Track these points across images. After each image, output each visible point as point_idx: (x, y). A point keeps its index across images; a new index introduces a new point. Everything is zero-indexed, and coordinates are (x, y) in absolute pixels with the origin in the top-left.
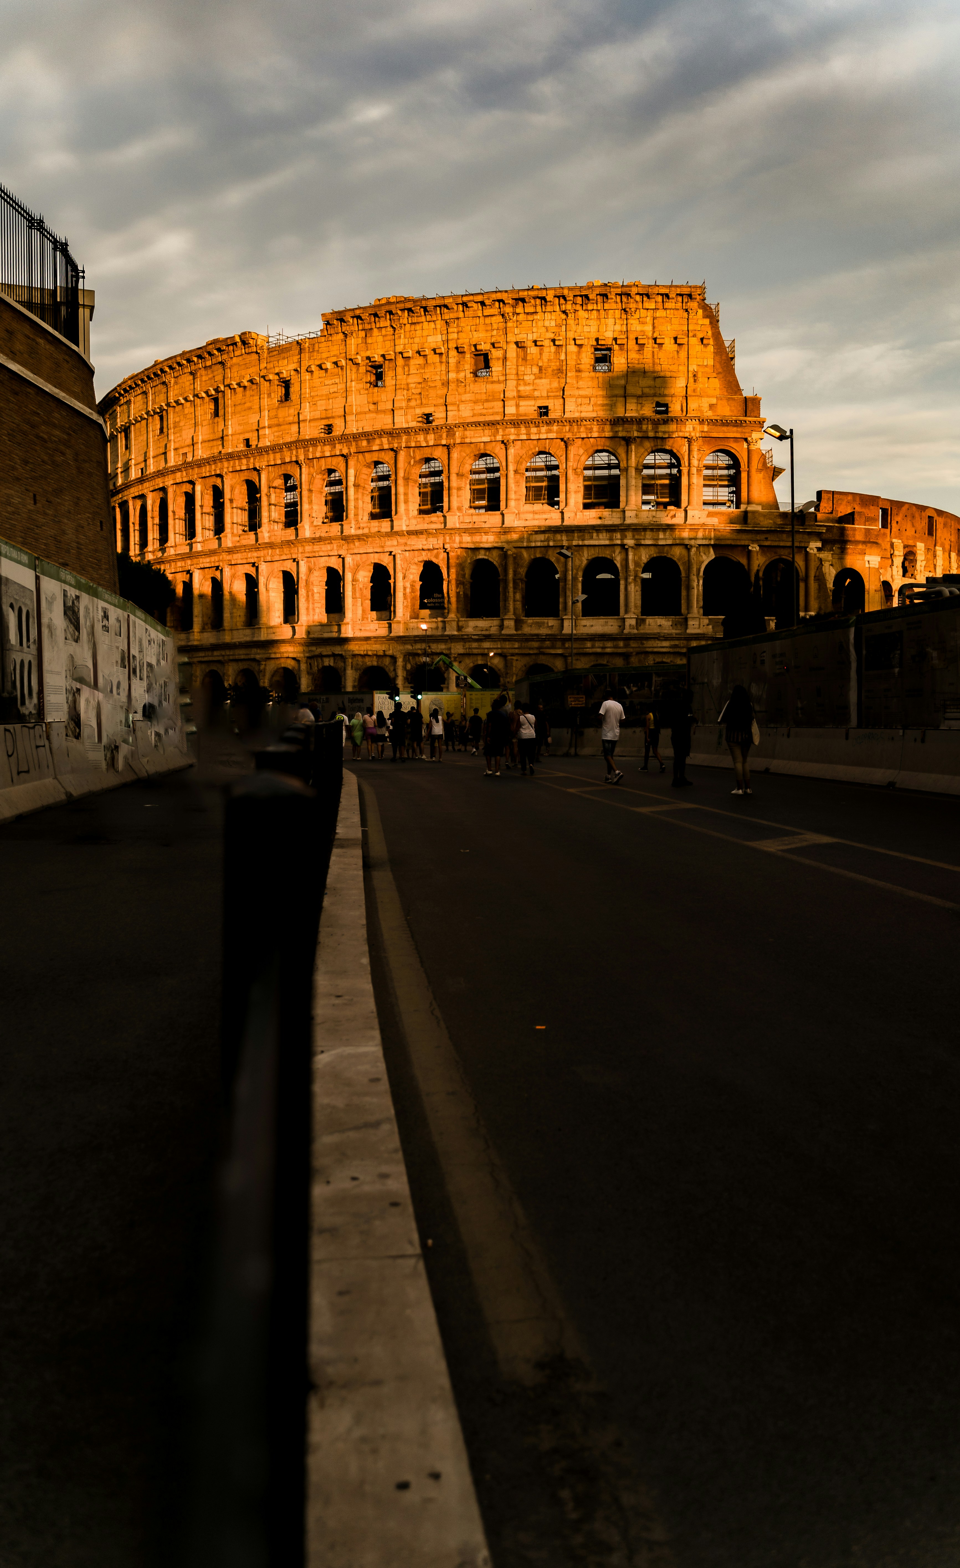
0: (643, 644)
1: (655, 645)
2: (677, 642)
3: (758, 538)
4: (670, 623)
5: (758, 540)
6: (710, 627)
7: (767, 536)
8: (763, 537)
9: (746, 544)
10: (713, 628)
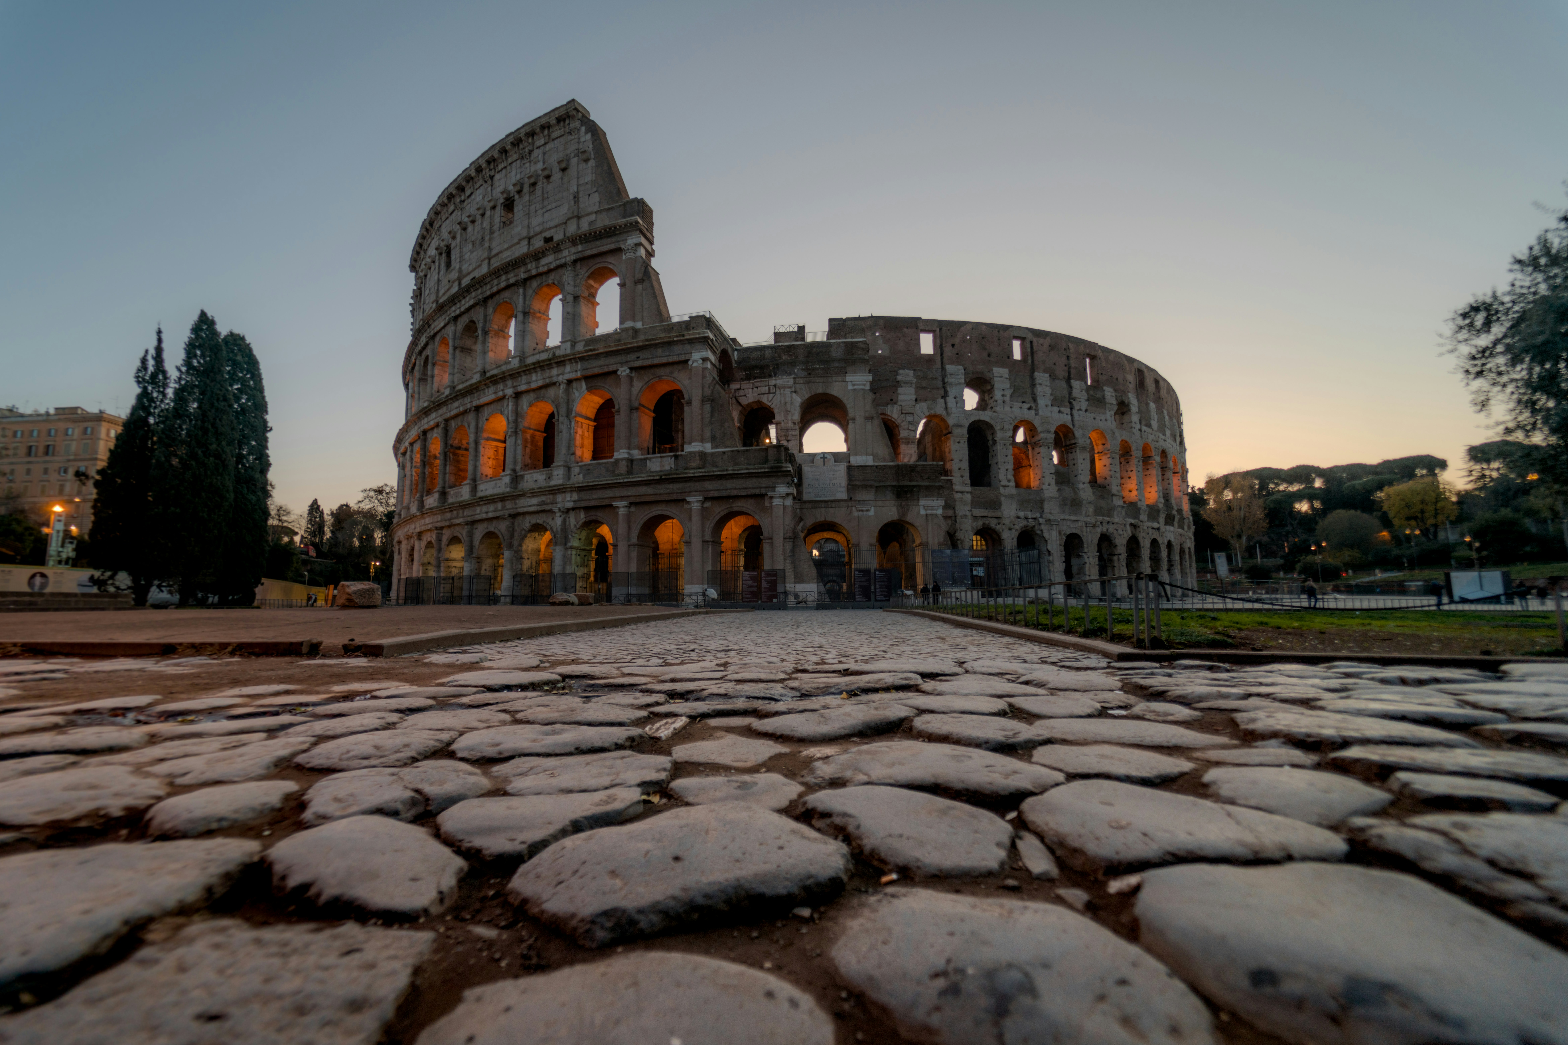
0: (516, 504)
1: (526, 504)
2: (543, 498)
3: (628, 359)
4: (544, 477)
5: (627, 362)
6: (581, 476)
7: (639, 354)
8: (633, 356)
9: (615, 369)
10: (584, 476)
